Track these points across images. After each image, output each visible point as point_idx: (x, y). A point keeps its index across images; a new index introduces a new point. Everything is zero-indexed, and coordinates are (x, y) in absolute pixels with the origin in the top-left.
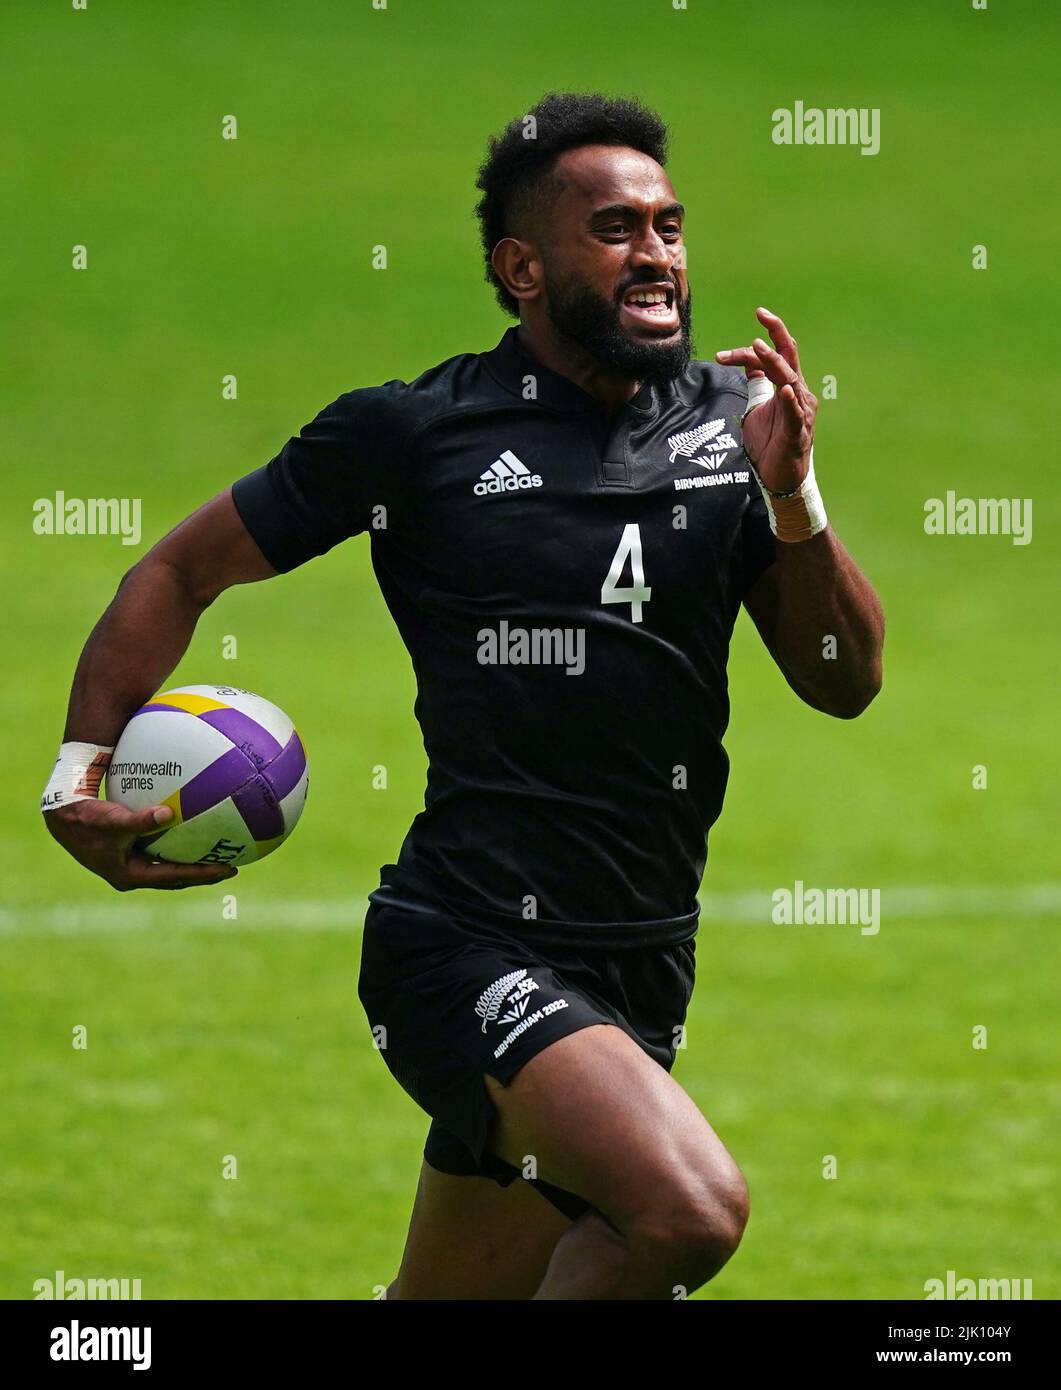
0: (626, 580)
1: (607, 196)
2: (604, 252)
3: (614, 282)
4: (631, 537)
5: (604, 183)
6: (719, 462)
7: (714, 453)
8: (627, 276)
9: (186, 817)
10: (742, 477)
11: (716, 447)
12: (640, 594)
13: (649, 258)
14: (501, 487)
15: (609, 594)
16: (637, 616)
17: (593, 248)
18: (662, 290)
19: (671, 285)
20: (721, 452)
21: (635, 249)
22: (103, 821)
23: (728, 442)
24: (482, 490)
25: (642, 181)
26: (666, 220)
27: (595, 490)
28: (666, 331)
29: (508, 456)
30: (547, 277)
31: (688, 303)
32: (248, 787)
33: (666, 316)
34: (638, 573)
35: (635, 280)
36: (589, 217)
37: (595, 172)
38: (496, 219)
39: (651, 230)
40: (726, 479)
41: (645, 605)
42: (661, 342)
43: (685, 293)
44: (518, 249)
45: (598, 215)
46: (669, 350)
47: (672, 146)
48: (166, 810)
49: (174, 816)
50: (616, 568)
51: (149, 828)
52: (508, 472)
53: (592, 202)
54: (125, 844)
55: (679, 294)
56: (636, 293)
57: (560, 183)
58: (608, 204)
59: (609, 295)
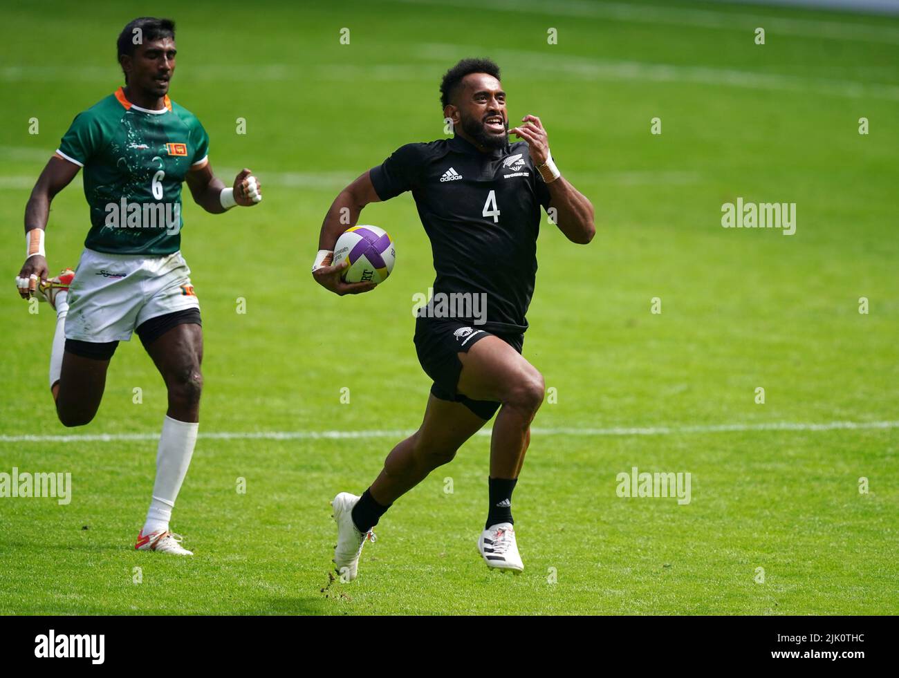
0: (491, 209)
1: (479, 88)
2: (478, 107)
3: (482, 116)
4: (492, 195)
5: (477, 85)
6: (519, 168)
7: (517, 165)
8: (486, 114)
9: (352, 264)
10: (526, 174)
11: (518, 163)
12: (496, 213)
13: (493, 108)
14: (449, 179)
15: (485, 213)
16: (496, 220)
17: (475, 105)
18: (498, 118)
19: (501, 117)
20: (520, 165)
21: (488, 105)
22: (329, 271)
23: (522, 162)
24: (443, 180)
25: (490, 83)
26: (500, 96)
27: (478, 180)
28: (500, 132)
29: (451, 169)
30: (461, 118)
31: (508, 124)
32: (368, 250)
33: (501, 127)
34: (495, 206)
35: (489, 115)
36: (473, 96)
37: (474, 80)
38: (446, 101)
39: (494, 98)
40: (521, 174)
41: (498, 216)
42: (497, 135)
43: (506, 121)
44: (452, 109)
45: (476, 95)
46: (500, 138)
47: (502, 74)
48: (346, 263)
49: (348, 265)
50: (487, 205)
51: (341, 270)
52: (451, 174)
53: (474, 90)
54: (337, 278)
55: (504, 121)
56: (490, 119)
57: (464, 85)
58: (479, 91)
59: (480, 121)
